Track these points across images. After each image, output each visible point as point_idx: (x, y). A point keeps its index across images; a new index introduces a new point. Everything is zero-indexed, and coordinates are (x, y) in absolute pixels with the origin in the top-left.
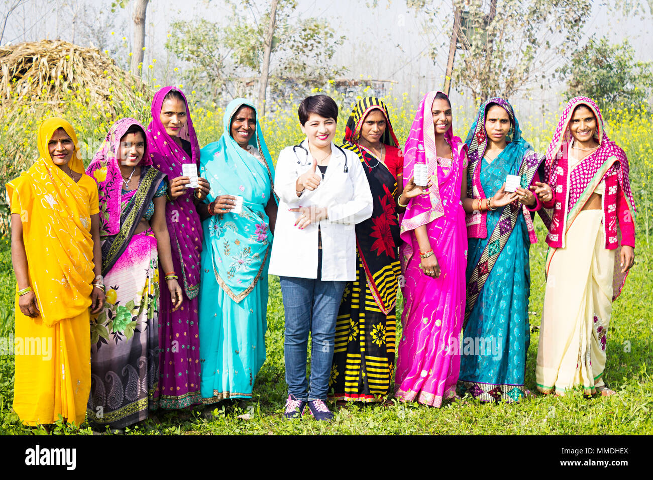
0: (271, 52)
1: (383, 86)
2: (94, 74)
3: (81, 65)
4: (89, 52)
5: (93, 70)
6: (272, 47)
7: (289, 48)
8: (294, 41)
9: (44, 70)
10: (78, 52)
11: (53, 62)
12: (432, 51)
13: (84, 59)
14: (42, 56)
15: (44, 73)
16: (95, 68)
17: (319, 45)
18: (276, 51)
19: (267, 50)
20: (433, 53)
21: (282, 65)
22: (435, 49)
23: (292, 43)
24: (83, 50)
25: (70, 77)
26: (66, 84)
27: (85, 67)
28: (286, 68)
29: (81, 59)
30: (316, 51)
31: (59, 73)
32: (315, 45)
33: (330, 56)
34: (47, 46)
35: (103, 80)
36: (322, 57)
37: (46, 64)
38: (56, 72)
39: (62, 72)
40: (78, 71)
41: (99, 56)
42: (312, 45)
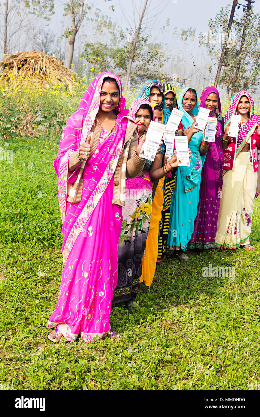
0: (132, 62)
1: (185, 81)
2: (54, 68)
3: (48, 64)
4: (52, 58)
5: (53, 67)
6: (133, 60)
7: (141, 60)
8: (144, 57)
9: (32, 65)
10: (47, 58)
11: (36, 62)
12: (209, 67)
13: (50, 61)
14: (32, 59)
15: (32, 66)
16: (54, 66)
17: (156, 60)
18: (135, 61)
19: (131, 60)
20: (210, 68)
21: (137, 68)
22: (211, 66)
23: (143, 58)
24: (50, 57)
25: (44, 69)
26: (42, 72)
27: (50, 65)
28: (139, 70)
29: (49, 61)
30: (154, 63)
31: (39, 67)
32: (154, 61)
33: (161, 67)
34: (34, 54)
35: (58, 71)
36: (157, 66)
37: (34, 62)
38: (38, 66)
39: (40, 67)
40: (47, 67)
41: (56, 60)
42: (153, 60)
